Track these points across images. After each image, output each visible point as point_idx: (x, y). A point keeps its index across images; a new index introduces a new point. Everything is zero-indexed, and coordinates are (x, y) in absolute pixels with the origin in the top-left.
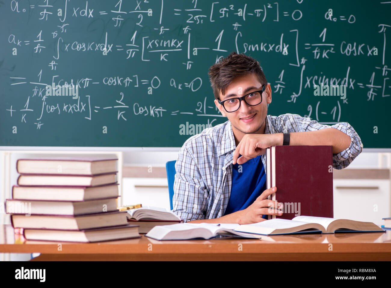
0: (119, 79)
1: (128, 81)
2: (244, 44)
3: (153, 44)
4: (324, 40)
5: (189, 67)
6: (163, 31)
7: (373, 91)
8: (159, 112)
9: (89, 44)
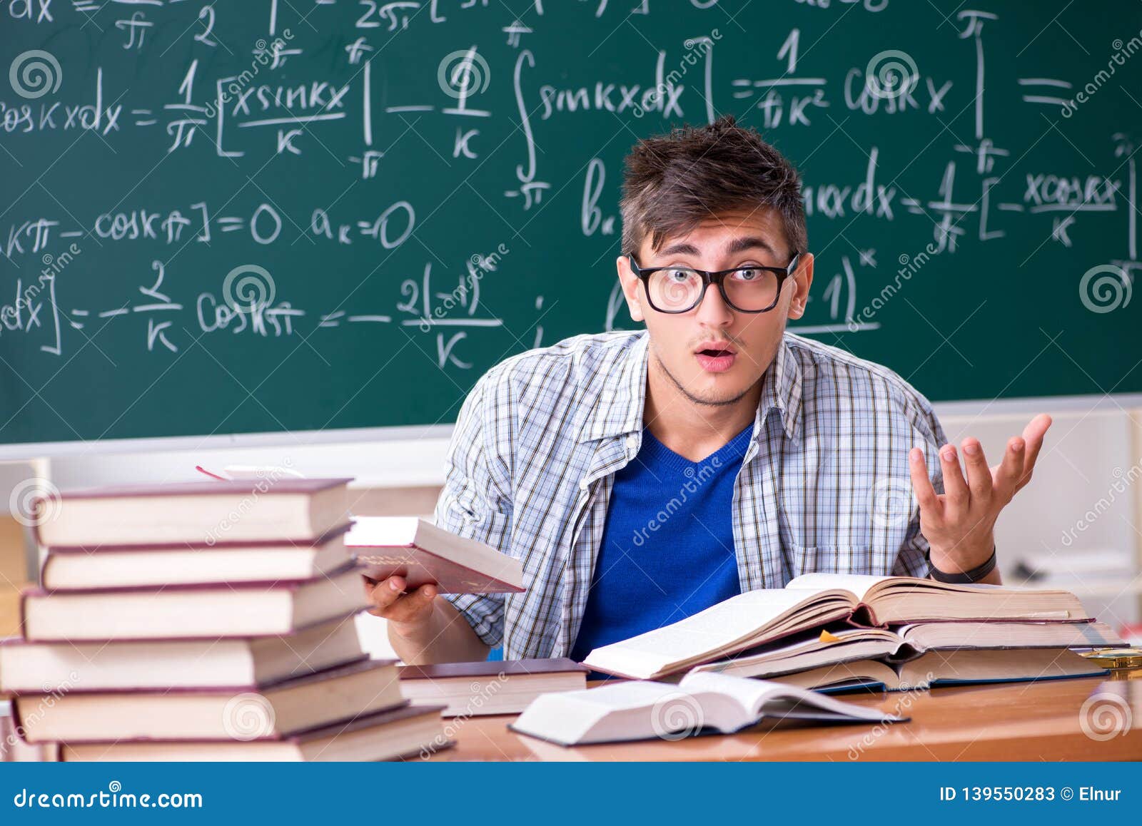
0: (147, 217)
1: (175, 225)
2: (544, 90)
3: (253, 101)
4: (792, 67)
5: (369, 169)
6: (281, 57)
7: (953, 222)
8: (281, 318)
9: (43, 107)
